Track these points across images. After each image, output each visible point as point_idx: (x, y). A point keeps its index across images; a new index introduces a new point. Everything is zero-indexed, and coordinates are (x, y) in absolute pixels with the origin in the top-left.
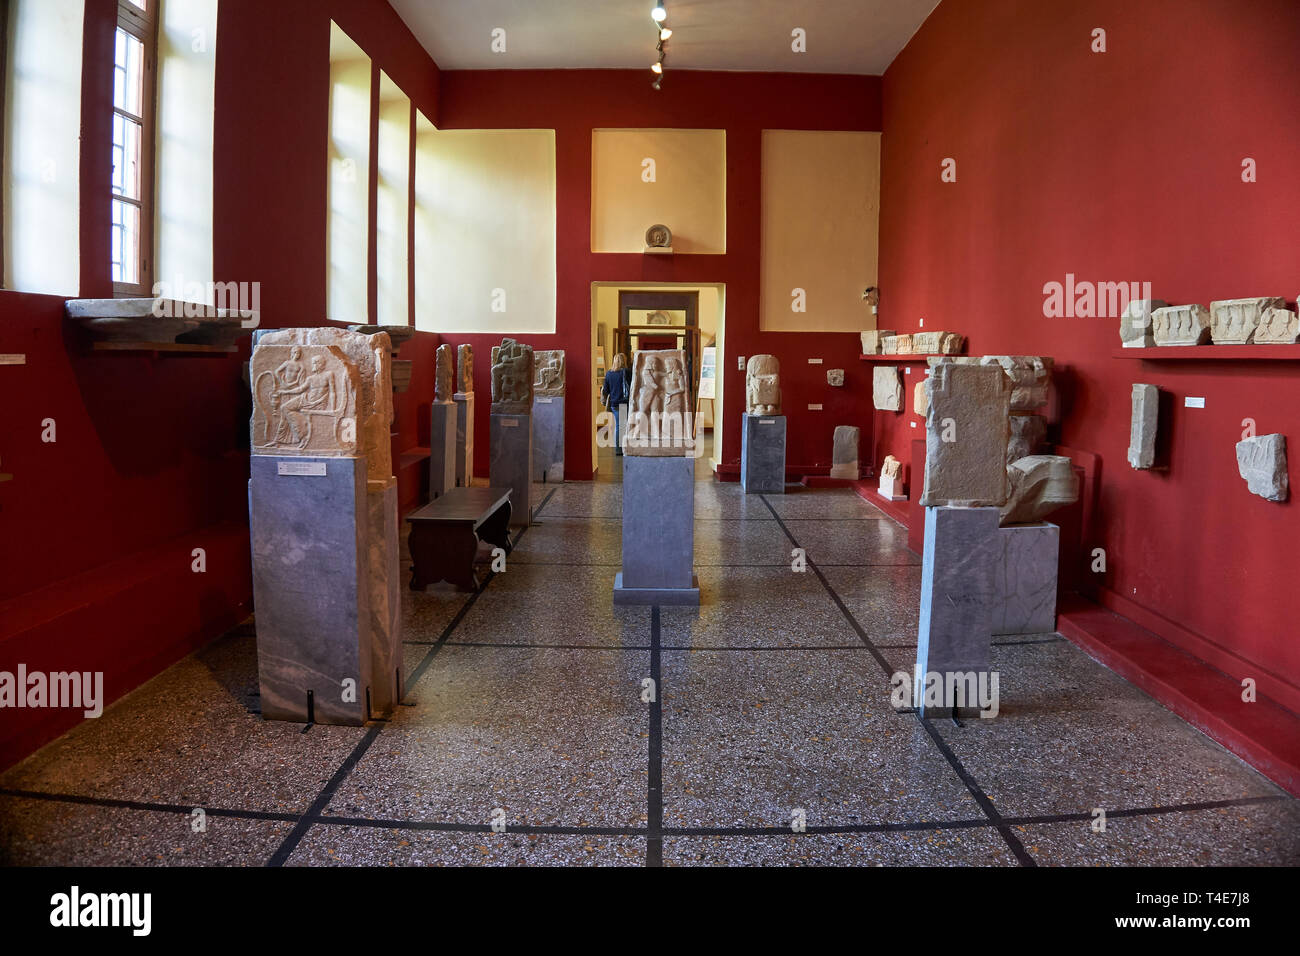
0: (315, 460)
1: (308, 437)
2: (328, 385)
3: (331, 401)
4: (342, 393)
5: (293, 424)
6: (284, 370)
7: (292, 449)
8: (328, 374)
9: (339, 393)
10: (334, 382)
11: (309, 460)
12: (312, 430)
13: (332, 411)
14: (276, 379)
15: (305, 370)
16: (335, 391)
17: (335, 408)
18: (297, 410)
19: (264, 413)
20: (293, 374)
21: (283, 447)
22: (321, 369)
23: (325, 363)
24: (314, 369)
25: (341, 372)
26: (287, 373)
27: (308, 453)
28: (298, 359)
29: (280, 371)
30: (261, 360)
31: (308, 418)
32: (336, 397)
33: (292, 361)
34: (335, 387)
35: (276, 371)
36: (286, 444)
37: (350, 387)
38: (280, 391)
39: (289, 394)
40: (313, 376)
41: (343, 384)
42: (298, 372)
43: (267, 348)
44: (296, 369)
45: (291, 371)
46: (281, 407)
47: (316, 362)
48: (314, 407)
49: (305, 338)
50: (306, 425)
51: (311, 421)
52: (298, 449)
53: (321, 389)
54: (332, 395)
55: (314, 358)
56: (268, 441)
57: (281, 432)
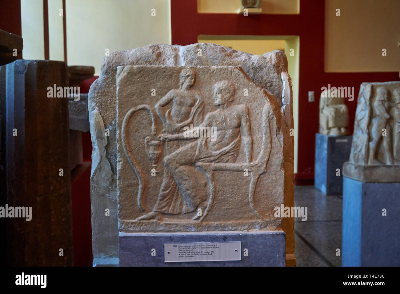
0: (225, 238)
1: (209, 202)
2: (239, 126)
3: (246, 149)
4: (262, 137)
5: (185, 185)
6: (169, 103)
7: (183, 222)
8: (240, 108)
9: (257, 136)
10: (249, 121)
11: (214, 239)
12: (215, 192)
13: (247, 164)
14: (157, 118)
15: (202, 104)
16: (251, 134)
17: (251, 159)
18: (191, 163)
19: (137, 169)
20: (184, 109)
21: (167, 220)
22: (229, 102)
23: (234, 93)
24: (218, 101)
25: (262, 105)
26: (174, 108)
27: (209, 228)
28: (191, 87)
29: (164, 106)
30: (131, 89)
31: (209, 175)
32: (252, 143)
33: (183, 90)
34: (250, 128)
35: (157, 105)
36: (172, 215)
37: (275, 129)
38: (163, 136)
39: (177, 139)
40: (216, 112)
41: (264, 124)
42: (192, 105)
43: (141, 70)
44: (189, 101)
45: (181, 104)
46: (166, 159)
47: (220, 91)
48: (219, 159)
49: (176, 57)
50: (206, 184)
51: (213, 180)
52: (192, 221)
53: (230, 132)
54: (246, 139)
55: (217, 86)
56: (143, 211)
57: (164, 197)
